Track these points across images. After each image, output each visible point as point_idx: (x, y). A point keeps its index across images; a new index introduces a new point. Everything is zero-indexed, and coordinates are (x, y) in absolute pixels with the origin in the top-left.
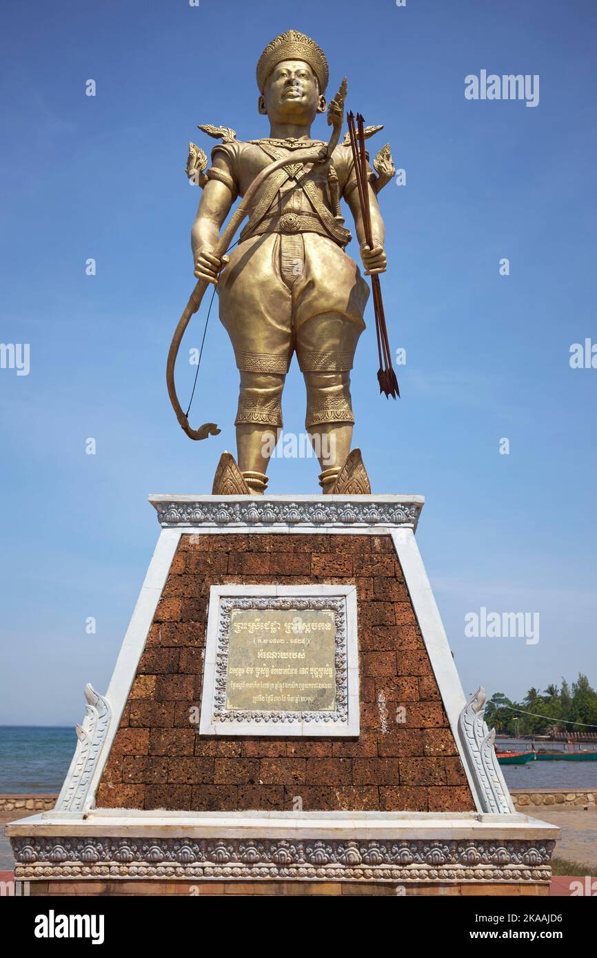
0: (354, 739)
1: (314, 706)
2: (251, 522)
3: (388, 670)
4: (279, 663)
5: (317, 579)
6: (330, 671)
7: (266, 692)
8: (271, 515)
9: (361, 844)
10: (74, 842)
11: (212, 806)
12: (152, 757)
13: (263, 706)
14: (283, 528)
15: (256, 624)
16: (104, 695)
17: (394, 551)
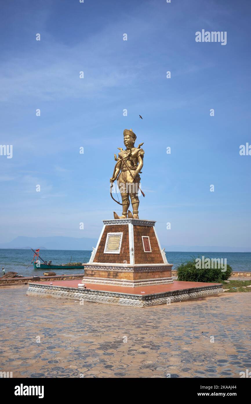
0: (119, 254)
1: (116, 250)
2: (113, 223)
3: (125, 245)
4: (114, 244)
5: (119, 232)
6: (118, 245)
7: (112, 248)
8: (115, 222)
9: (114, 267)
10: (89, 266)
11: (104, 262)
12: (99, 256)
13: (111, 250)
14: (116, 224)
15: (112, 239)
16: (95, 248)
17: (128, 227)
